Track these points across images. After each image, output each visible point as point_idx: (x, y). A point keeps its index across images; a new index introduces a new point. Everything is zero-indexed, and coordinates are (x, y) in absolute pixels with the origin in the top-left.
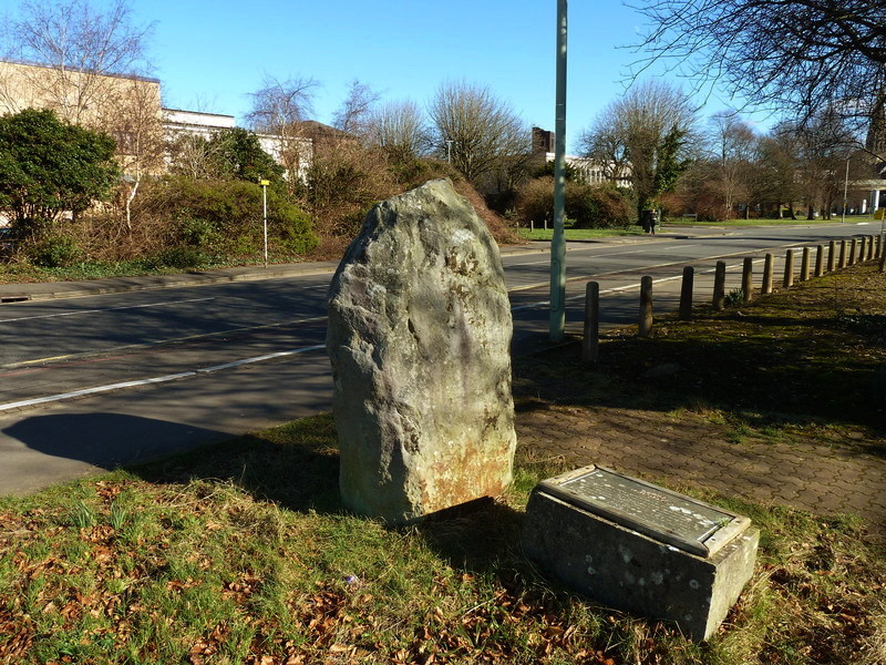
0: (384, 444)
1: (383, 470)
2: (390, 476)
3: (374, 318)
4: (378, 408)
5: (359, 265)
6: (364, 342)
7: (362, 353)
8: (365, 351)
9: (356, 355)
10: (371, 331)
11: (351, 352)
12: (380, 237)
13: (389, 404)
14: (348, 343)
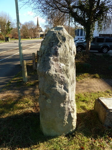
0: (66, 114)
1: (65, 121)
2: (67, 122)
3: (63, 76)
4: (65, 105)
5: (55, 57)
6: (60, 85)
7: (61, 89)
8: (61, 88)
9: (59, 90)
10: (62, 80)
11: (57, 89)
12: (62, 46)
13: (68, 102)
14: (55, 87)
